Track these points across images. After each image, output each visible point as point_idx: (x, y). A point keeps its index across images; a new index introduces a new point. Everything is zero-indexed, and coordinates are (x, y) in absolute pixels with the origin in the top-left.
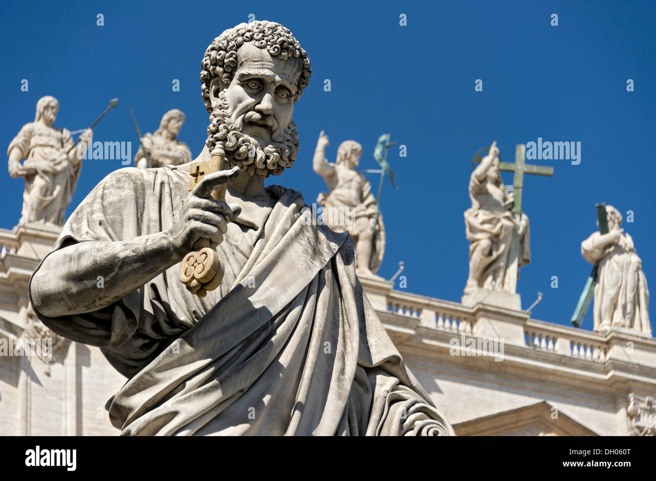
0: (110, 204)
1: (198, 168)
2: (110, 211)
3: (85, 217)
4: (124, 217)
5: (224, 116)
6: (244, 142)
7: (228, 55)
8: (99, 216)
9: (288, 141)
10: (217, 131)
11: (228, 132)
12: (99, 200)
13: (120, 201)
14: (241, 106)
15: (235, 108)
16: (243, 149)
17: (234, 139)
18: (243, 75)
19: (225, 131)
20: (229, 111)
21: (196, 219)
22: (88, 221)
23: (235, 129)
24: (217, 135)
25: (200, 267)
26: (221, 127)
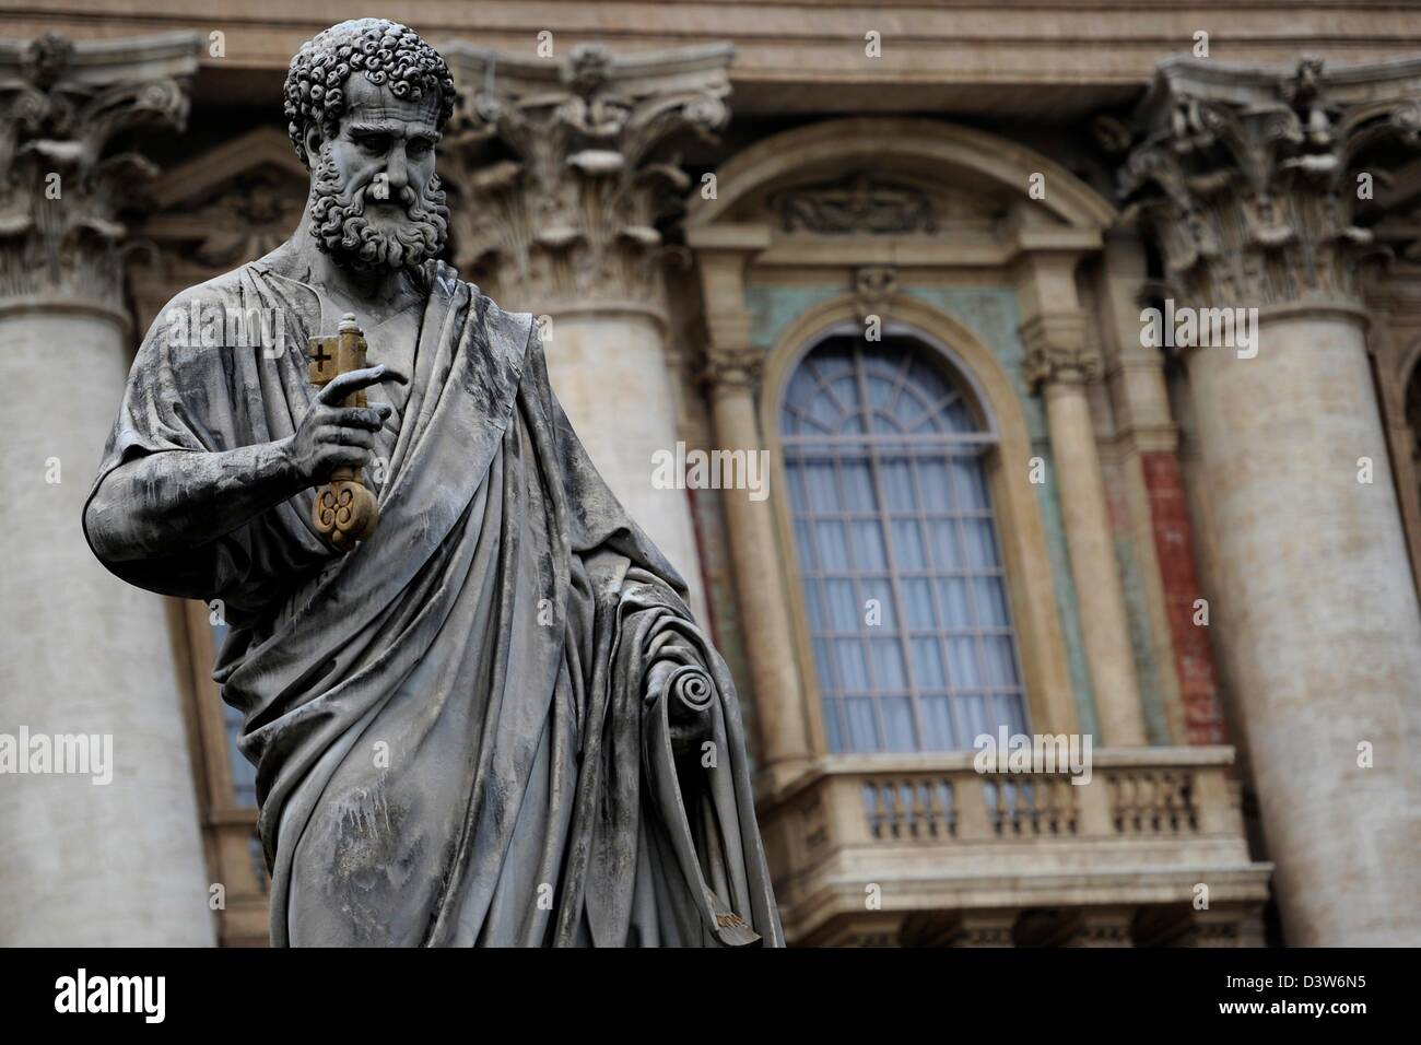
0: (184, 367)
1: (320, 347)
2: (185, 381)
3: (149, 395)
4: (208, 388)
5: (334, 192)
6: (369, 235)
7: (328, 94)
8: (170, 395)
9: (432, 212)
10: (326, 219)
11: (344, 219)
12: (165, 364)
13: (197, 360)
14: (357, 177)
15: (349, 177)
16: (371, 246)
17: (354, 234)
18: (355, 130)
19: (338, 218)
20: (341, 181)
21: (330, 442)
22: (156, 404)
23: (353, 215)
24: (326, 227)
25: (343, 513)
26: (332, 211)
